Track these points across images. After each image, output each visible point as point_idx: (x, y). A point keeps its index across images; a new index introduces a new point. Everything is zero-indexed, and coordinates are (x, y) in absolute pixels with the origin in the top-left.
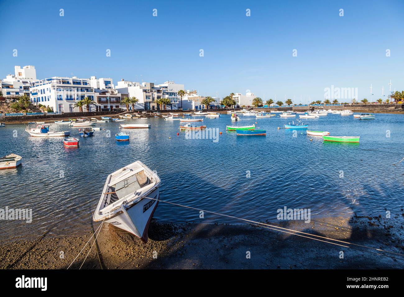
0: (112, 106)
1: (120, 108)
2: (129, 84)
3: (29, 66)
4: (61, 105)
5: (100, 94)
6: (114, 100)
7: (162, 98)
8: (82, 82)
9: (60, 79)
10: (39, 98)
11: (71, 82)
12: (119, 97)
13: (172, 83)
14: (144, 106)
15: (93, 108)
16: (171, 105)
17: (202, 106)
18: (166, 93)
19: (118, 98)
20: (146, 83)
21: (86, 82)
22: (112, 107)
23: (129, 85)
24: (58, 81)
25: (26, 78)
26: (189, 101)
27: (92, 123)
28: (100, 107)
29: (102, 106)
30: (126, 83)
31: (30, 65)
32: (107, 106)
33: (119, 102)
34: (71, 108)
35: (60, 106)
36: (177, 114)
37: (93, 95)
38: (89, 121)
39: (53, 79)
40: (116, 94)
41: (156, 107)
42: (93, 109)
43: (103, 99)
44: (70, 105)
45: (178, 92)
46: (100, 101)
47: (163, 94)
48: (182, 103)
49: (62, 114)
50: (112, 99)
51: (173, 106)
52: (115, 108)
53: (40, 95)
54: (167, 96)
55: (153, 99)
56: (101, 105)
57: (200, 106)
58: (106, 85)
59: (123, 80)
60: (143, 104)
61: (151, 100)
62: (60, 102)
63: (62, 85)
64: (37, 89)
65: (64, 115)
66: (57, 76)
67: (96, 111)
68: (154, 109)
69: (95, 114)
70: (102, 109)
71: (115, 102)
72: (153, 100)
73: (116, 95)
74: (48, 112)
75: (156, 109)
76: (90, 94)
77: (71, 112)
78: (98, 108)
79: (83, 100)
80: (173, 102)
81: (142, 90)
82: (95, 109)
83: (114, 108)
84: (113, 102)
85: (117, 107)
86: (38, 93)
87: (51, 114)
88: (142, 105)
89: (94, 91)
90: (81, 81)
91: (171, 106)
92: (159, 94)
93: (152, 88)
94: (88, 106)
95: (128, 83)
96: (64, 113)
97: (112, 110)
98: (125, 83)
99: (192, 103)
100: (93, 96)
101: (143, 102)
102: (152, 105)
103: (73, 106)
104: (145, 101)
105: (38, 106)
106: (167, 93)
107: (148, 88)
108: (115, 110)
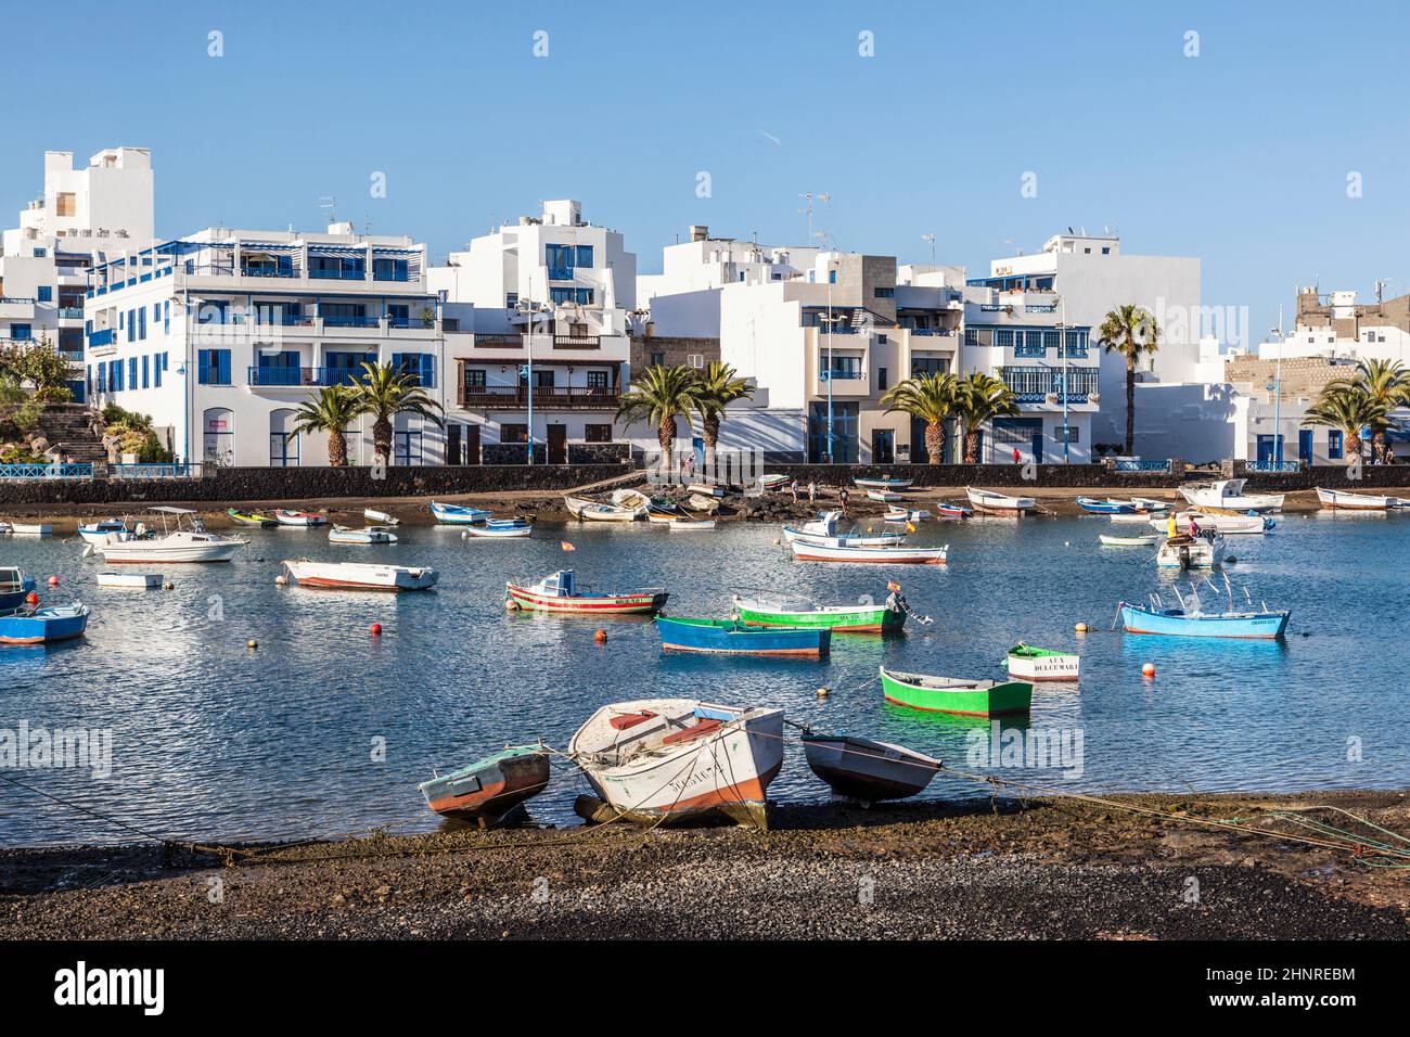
0: (563, 427)
1: (616, 441)
2: (730, 266)
3: (119, 152)
4: (220, 418)
5: (478, 344)
6: (579, 382)
7: (954, 369)
8: (369, 258)
9: (231, 246)
10: (120, 363)
11: (301, 260)
12: (616, 366)
13: (1096, 247)
14: (804, 428)
15: (426, 443)
16: (1035, 423)
17: (1321, 435)
18: (993, 335)
19: (610, 371)
20: (837, 256)
21: (399, 257)
22: (556, 433)
23: (732, 272)
24: (224, 255)
25: (89, 233)
26: (1207, 397)
27: (211, 543)
28: (474, 430)
29: (491, 428)
30: (713, 255)
31: (128, 144)
32: (524, 428)
33: (613, 401)
34: (279, 436)
35: (212, 423)
36: (1012, 502)
37: (433, 349)
38: (190, 535)
39: (199, 246)
40: (595, 341)
41: (902, 436)
42: (430, 450)
43: (498, 380)
44: (277, 417)
45: (1106, 320)
46: (473, 389)
47: (969, 340)
48: (1131, 407)
49: (206, 480)
50: (562, 379)
51: (1049, 437)
52: (582, 441)
53: (124, 349)
54: (995, 358)
55: (882, 379)
56: (480, 420)
57: (1305, 437)
58: (555, 273)
59: (702, 234)
60: (795, 414)
61: (859, 387)
62: (213, 395)
63: (238, 281)
64: (114, 308)
65: (216, 480)
66: (218, 226)
67: (439, 461)
68: (891, 459)
69: (419, 481)
70: (490, 448)
71: (584, 400)
72: (883, 385)
73: (597, 347)
74: (142, 461)
75: (905, 457)
76: (412, 340)
77: (279, 464)
78: (463, 442)
79: (356, 387)
80: (1049, 406)
81: (794, 309)
82: (441, 448)
83: (576, 440)
84: (571, 402)
85: (595, 432)
86: (119, 332)
87: (153, 474)
88: (790, 422)
89: (438, 325)
90: (363, 251)
91: (1030, 431)
92: (933, 343)
93: (882, 292)
94: (382, 430)
95: (725, 258)
96: (220, 471)
97: (557, 455)
98: (706, 259)
99: (1232, 409)
100: (428, 358)
101: (798, 401)
102: (868, 422)
103: (290, 424)
104: (815, 392)
105: (101, 419)
106: (1004, 336)
107: (850, 292)
108: (579, 455)
